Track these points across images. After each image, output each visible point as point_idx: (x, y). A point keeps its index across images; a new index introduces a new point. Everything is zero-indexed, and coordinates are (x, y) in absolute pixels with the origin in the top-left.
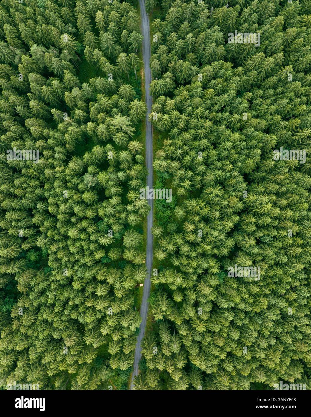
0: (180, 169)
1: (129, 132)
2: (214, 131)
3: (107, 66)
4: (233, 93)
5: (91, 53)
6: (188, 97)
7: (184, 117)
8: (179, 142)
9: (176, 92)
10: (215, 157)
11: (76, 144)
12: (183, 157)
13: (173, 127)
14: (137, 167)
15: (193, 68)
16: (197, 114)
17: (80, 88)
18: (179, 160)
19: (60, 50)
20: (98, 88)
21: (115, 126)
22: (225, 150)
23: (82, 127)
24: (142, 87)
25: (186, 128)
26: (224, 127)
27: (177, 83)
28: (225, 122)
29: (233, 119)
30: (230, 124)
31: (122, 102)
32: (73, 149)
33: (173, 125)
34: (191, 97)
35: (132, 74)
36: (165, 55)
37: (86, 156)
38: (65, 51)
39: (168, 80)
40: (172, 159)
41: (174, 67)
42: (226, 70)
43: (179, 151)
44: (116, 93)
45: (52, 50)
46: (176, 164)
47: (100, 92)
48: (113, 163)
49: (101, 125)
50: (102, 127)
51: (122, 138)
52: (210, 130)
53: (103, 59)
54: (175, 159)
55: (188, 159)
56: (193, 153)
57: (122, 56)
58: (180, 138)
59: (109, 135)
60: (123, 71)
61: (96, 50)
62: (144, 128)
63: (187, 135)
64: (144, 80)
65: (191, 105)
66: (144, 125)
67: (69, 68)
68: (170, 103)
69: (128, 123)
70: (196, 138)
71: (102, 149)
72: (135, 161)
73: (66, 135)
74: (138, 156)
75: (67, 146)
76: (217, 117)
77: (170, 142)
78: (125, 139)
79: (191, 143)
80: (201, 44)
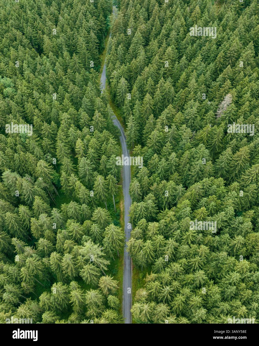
0: (168, 316)
1: (102, 266)
2: (212, 261)
3: (81, 191)
4: (231, 210)
5: (67, 180)
6: (174, 219)
7: (171, 242)
8: (166, 275)
9: (160, 216)
10: (218, 296)
11: (35, 282)
12: (172, 298)
13: (157, 257)
14: (108, 313)
15: (177, 187)
16: (187, 239)
17: (50, 215)
18: (167, 302)
19: (36, 179)
20: (70, 214)
21: (83, 256)
22: (230, 284)
23: (44, 260)
24: (121, 219)
25: (175, 258)
26: (225, 254)
27: (160, 207)
28: (225, 247)
29: (235, 242)
30: (232, 250)
31: (95, 228)
32: (32, 290)
33: (158, 254)
34: (179, 219)
35: (109, 200)
36: (146, 177)
37: (43, 297)
38: (40, 179)
39: (150, 201)
40: (158, 301)
41: (156, 189)
42: (218, 186)
43: (168, 289)
44: (89, 219)
45: (27, 177)
46: (163, 308)
47: (71, 218)
48: (78, 308)
49: (67, 255)
50: (67, 257)
51: (91, 272)
52: (207, 258)
53: (78, 183)
54: (162, 301)
55: (180, 299)
56: (187, 291)
57: (100, 179)
58: (168, 270)
59: (75, 269)
60: (100, 197)
61: (73, 175)
62: (121, 266)
63: (176, 267)
64: (123, 212)
65: (178, 229)
66: (121, 262)
67: (42, 196)
68: (152, 226)
69: (101, 254)
70: (188, 270)
71: (65, 287)
72: (106, 305)
73: (22, 269)
74: (110, 298)
75: (23, 284)
76: (213, 241)
77: (153, 275)
78: (95, 273)
79: (183, 276)
80: (185, 165)
